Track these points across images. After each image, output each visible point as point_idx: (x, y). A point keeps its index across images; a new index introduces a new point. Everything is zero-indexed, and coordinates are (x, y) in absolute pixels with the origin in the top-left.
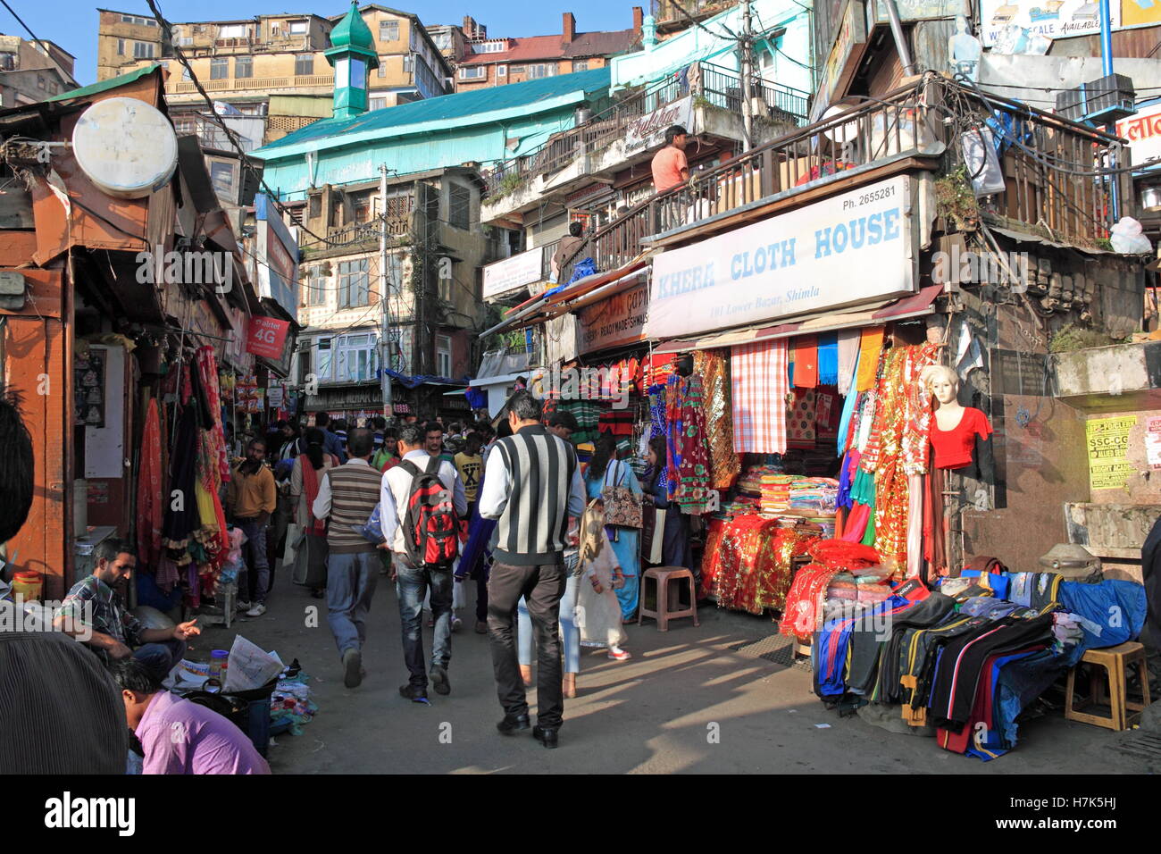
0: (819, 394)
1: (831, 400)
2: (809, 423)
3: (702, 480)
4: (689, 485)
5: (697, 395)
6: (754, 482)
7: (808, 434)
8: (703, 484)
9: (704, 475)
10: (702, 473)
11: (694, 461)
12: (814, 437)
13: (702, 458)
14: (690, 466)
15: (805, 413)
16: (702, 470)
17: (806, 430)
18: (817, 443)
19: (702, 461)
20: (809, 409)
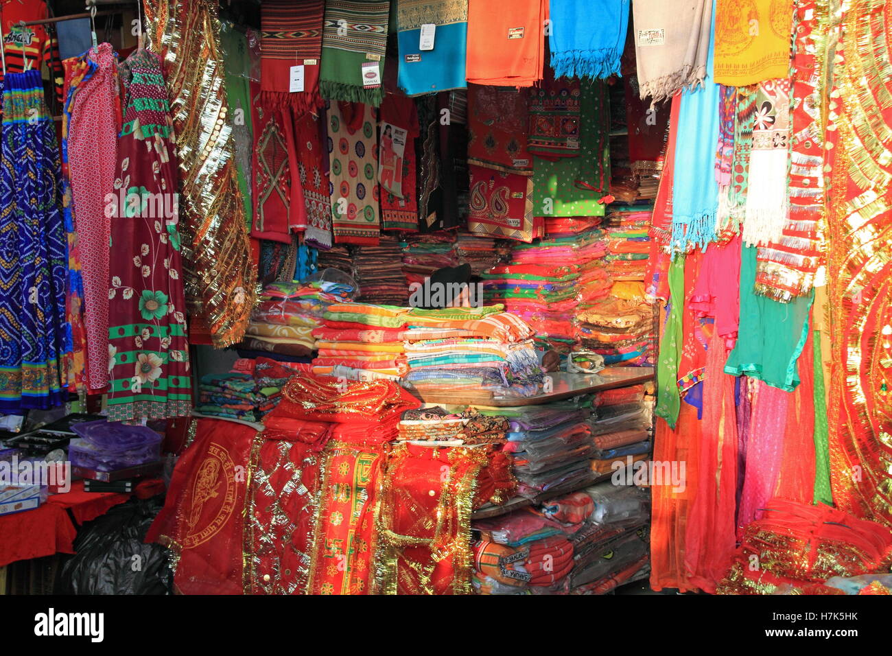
0: (383, 125)
1: (404, 139)
2: (370, 186)
3: (160, 332)
4: (124, 345)
5: (152, 105)
6: (286, 322)
7: (368, 212)
8: (166, 342)
9: (168, 320)
10: (161, 314)
11: (139, 284)
12: (377, 221)
13: (161, 273)
14: (128, 294)
15: (361, 163)
16: (159, 305)
17: (365, 201)
18: (383, 232)
19: (161, 281)
20: (369, 157)
